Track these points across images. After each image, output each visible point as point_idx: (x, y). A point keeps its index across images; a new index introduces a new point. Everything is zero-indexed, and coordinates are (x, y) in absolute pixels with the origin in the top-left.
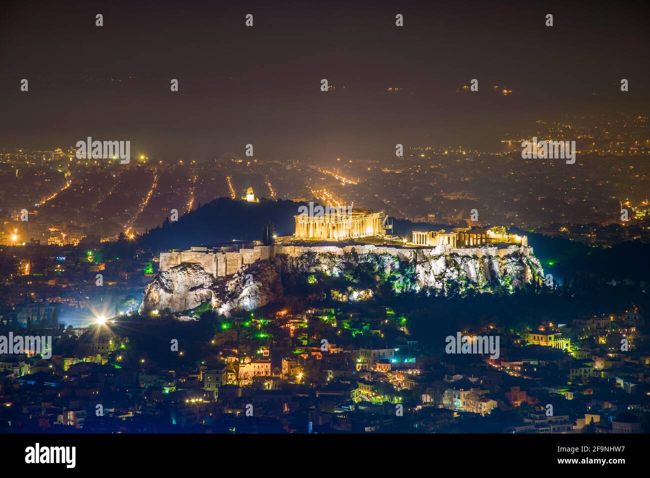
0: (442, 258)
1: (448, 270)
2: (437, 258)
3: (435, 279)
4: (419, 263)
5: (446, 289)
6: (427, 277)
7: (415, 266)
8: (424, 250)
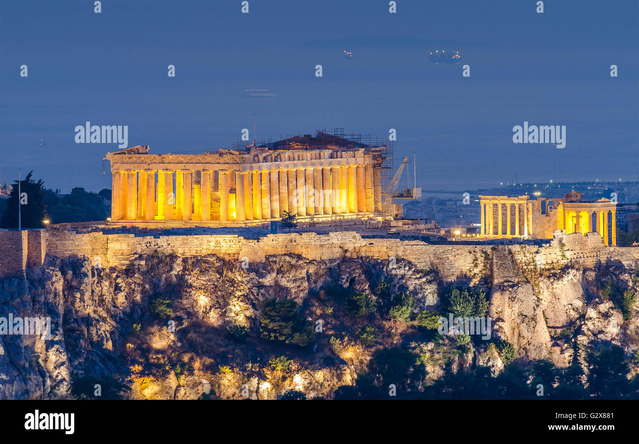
0: (570, 276)
1: (591, 313)
2: (556, 273)
3: (552, 337)
4: (502, 288)
5: (584, 366)
6: (525, 333)
7: (488, 297)
8: (516, 248)
